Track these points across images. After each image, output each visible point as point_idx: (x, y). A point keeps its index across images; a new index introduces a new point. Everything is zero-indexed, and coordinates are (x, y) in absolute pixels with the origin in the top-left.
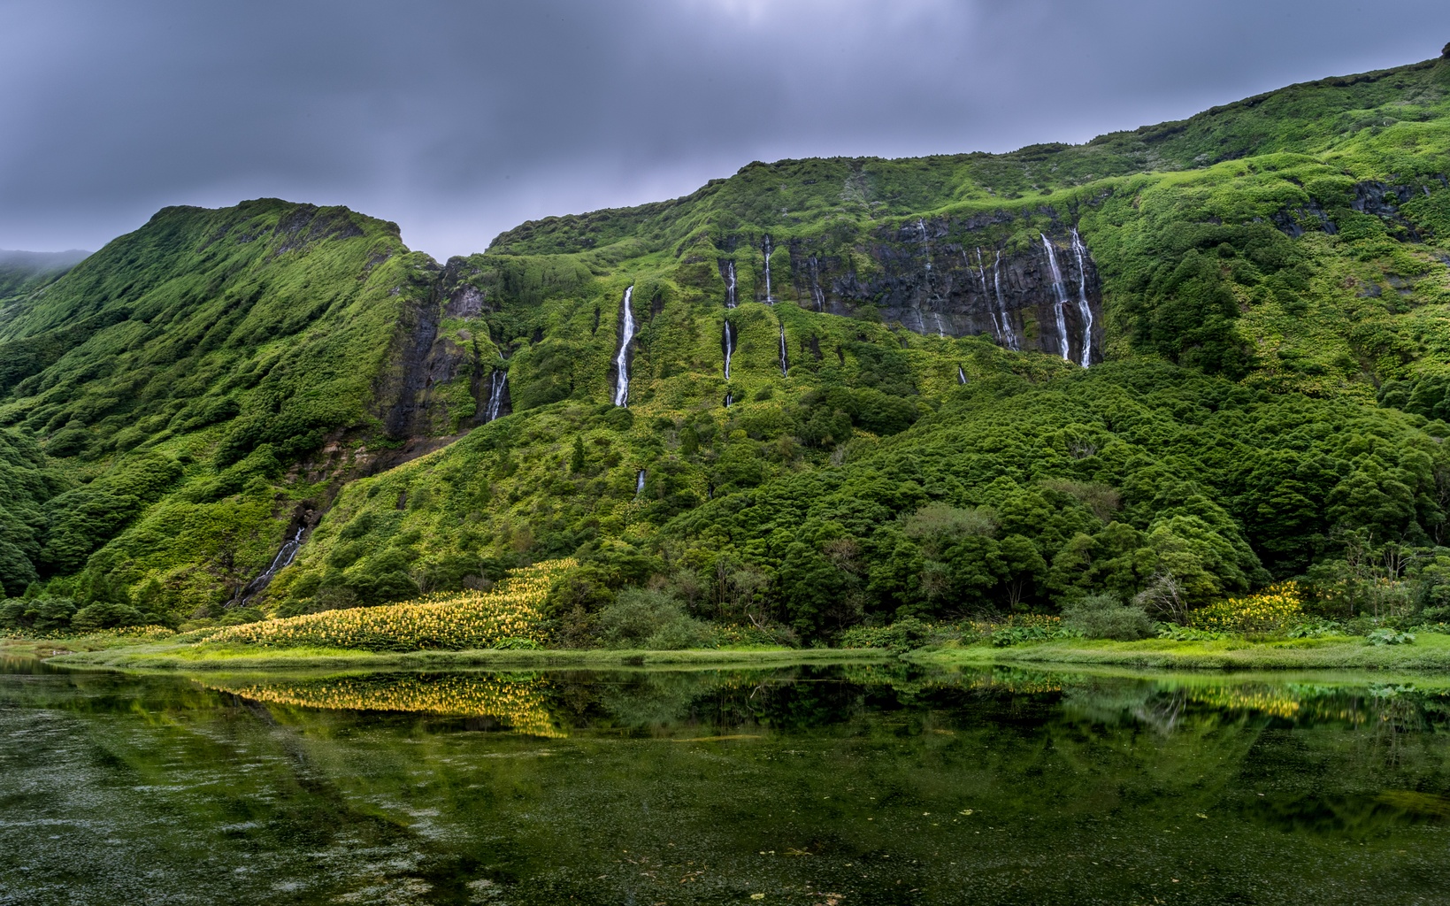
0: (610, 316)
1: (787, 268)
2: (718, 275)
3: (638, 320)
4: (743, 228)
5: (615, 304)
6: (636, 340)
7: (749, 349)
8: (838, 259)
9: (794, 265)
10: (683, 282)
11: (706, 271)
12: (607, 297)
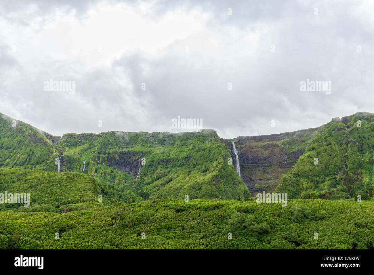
0: (82, 166)
1: (107, 158)
2: (97, 160)
3: (85, 167)
4: (102, 150)
5: (83, 164)
6: (85, 171)
7: (98, 173)
8: (114, 157)
9: (108, 158)
10: (92, 160)
11: (95, 159)
12: (82, 163)
